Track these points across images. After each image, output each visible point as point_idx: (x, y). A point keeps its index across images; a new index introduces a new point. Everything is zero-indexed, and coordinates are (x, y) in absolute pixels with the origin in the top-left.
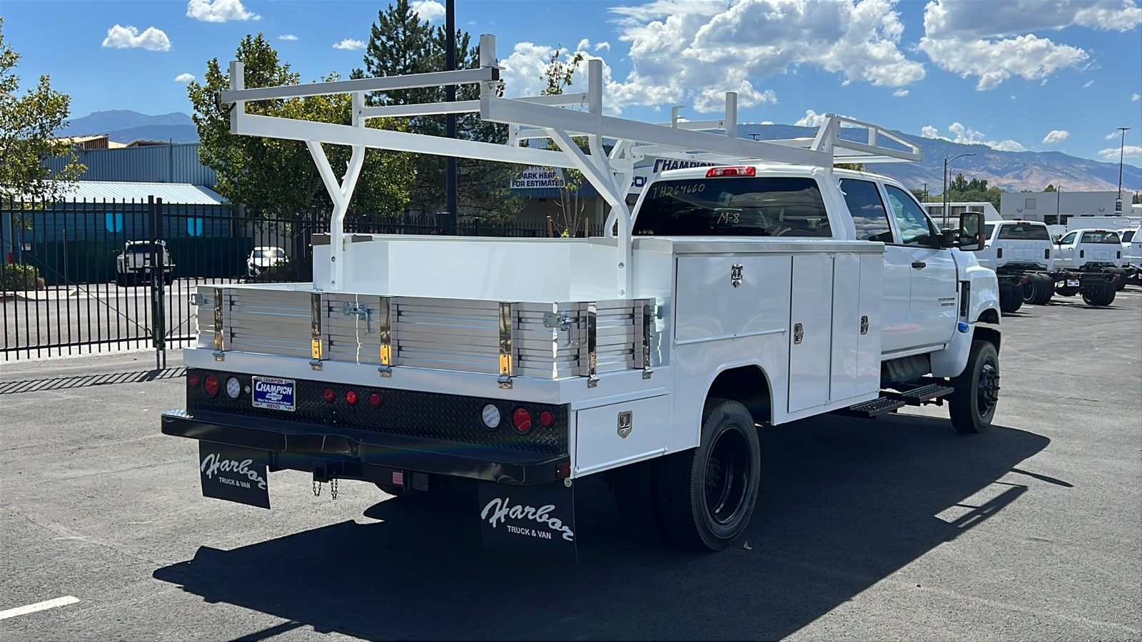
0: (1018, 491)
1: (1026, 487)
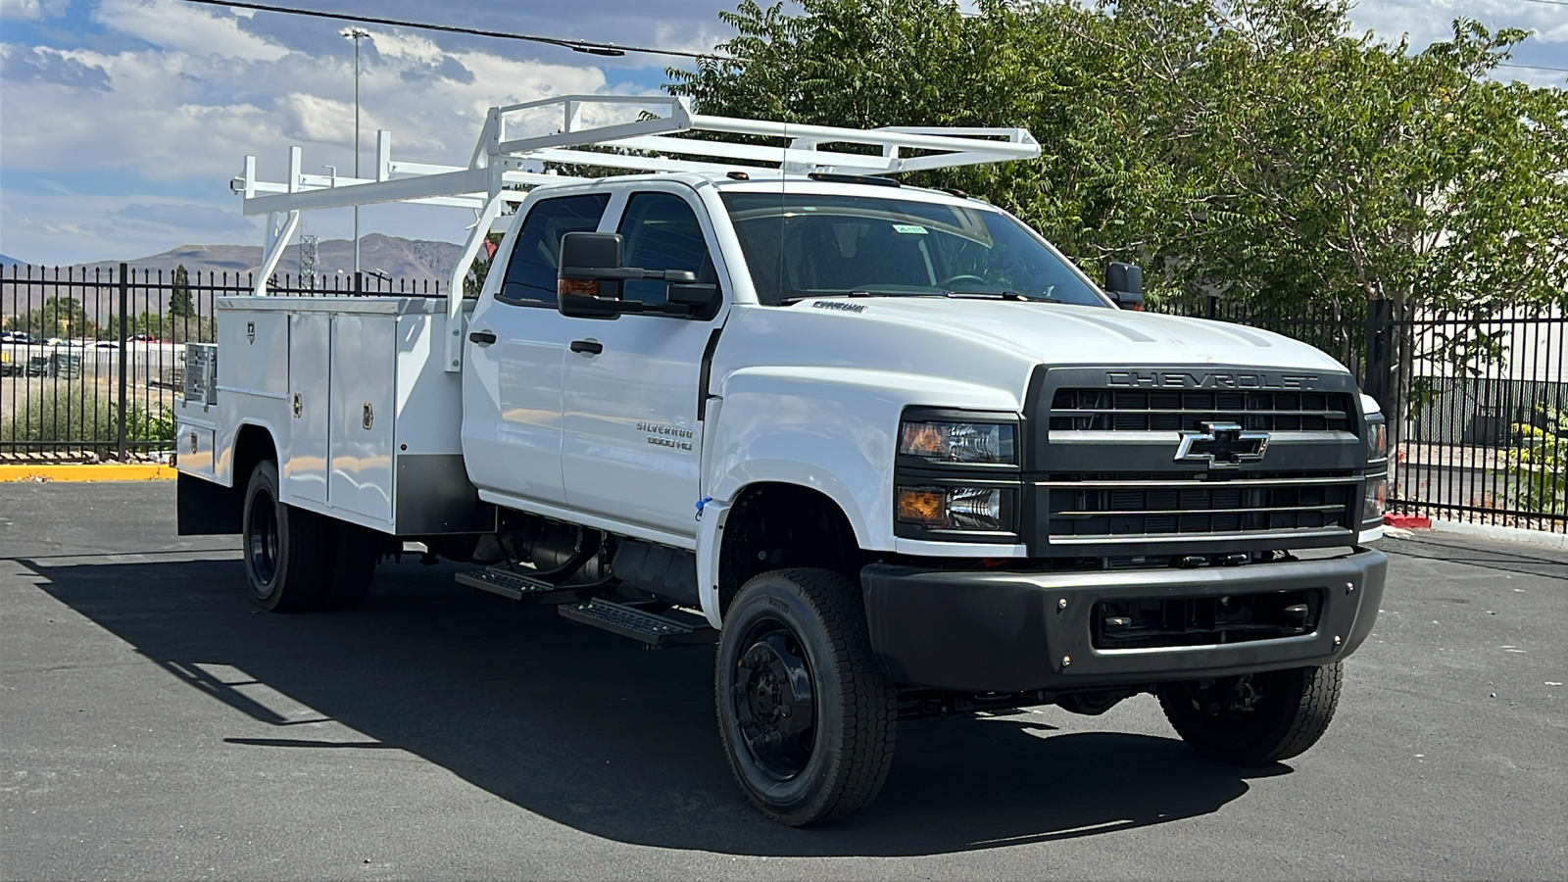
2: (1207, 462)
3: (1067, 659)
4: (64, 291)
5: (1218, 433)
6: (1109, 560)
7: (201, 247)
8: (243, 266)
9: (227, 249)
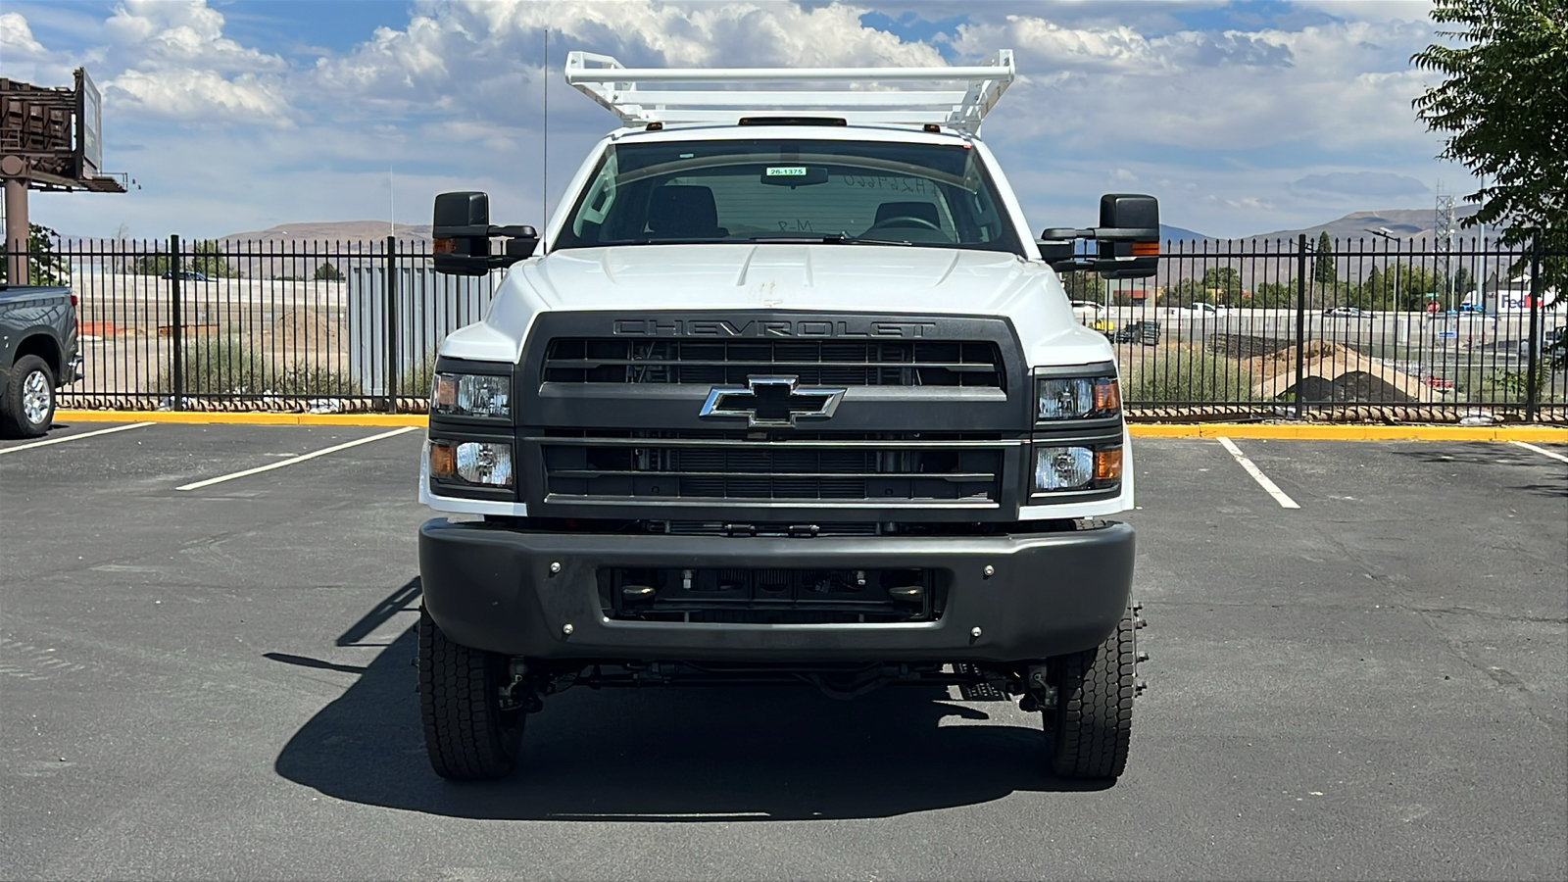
0: (349, 638)
1: (339, 645)
2: (747, 419)
3: (569, 627)
4: (1223, 263)
5: (757, 387)
6: (671, 524)
7: (1372, 213)
8: (1417, 230)
9: (1398, 213)
